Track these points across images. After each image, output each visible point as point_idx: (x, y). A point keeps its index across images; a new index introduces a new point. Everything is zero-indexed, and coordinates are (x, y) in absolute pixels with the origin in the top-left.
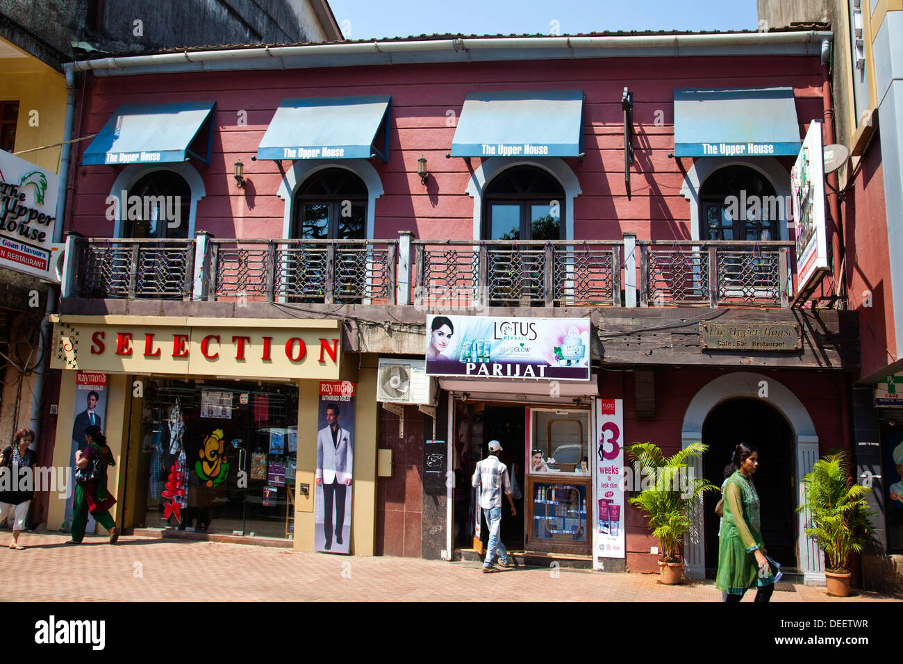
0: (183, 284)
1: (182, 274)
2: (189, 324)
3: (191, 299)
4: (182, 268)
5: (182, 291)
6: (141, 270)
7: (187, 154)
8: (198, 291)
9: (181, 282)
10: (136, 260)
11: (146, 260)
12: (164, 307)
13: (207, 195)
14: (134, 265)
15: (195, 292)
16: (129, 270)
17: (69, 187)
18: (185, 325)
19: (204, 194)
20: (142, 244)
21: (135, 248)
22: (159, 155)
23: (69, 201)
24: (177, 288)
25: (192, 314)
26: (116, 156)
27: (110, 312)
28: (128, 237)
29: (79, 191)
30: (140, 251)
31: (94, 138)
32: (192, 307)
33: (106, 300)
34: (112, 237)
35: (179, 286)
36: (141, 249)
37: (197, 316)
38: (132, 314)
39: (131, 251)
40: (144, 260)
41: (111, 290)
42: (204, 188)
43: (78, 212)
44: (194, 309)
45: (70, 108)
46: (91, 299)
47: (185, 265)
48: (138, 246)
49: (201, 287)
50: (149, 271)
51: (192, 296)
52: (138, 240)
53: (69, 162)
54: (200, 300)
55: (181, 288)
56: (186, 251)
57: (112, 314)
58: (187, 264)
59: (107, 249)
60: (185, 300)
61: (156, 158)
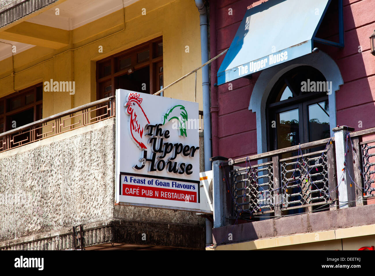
0: (327, 192)
1: (325, 180)
2: (339, 237)
3: (338, 207)
4: (324, 173)
5: (328, 199)
6: (283, 183)
7: (314, 43)
8: (343, 197)
9: (325, 189)
10: (277, 174)
11: (287, 171)
12: (311, 221)
13: (345, 83)
14: (276, 180)
15: (340, 198)
16: (272, 186)
17: (211, 111)
18: (334, 239)
19: (341, 82)
20: (281, 156)
21: (275, 160)
22: (286, 53)
23: (214, 124)
24: (322, 197)
25: (340, 225)
26: (247, 66)
27: (259, 235)
28: (272, 149)
29: (222, 112)
30: (280, 163)
31: (225, 54)
32: (339, 216)
33: (254, 223)
34: (256, 153)
35: (323, 194)
36: (281, 160)
37: (346, 226)
38: (281, 235)
39: (272, 164)
40: (285, 172)
41: (258, 211)
42: (340, 75)
43: (223, 134)
44: (342, 219)
45: (204, 28)
46: (240, 225)
47: (326, 168)
48: (278, 157)
49: (346, 192)
50: (292, 183)
51: (338, 204)
52: (276, 152)
53: (210, 85)
54: (347, 206)
55: (326, 197)
56: (325, 153)
57: (261, 237)
58: (329, 167)
59: (249, 168)
60: (331, 209)
61: (284, 58)
